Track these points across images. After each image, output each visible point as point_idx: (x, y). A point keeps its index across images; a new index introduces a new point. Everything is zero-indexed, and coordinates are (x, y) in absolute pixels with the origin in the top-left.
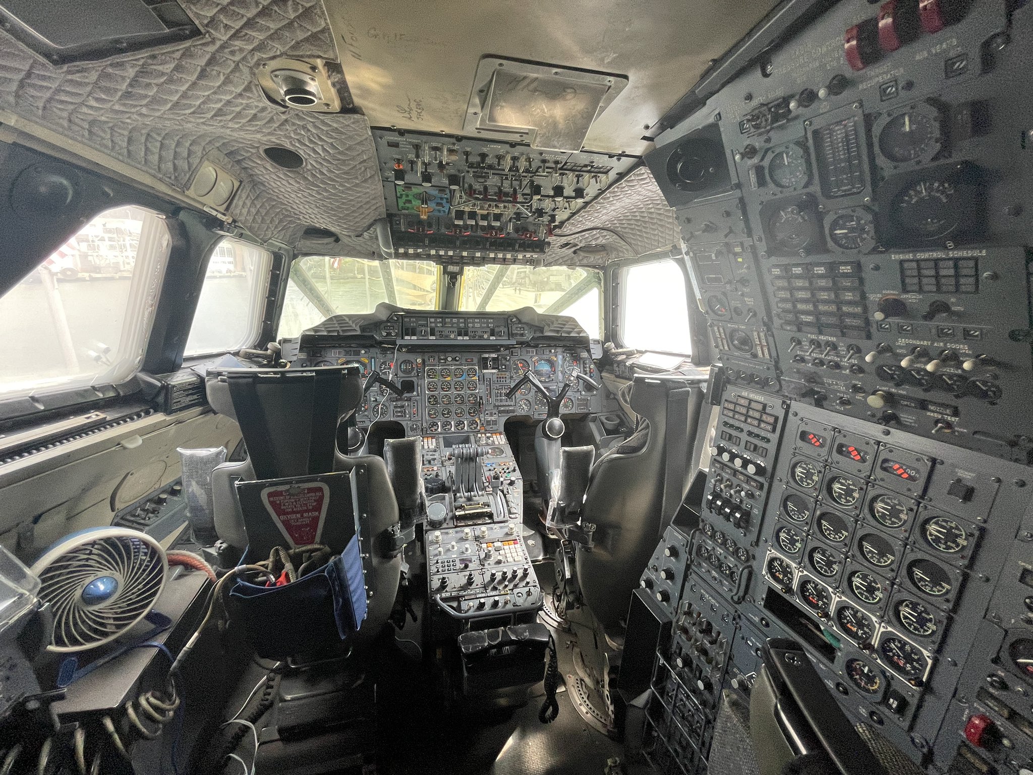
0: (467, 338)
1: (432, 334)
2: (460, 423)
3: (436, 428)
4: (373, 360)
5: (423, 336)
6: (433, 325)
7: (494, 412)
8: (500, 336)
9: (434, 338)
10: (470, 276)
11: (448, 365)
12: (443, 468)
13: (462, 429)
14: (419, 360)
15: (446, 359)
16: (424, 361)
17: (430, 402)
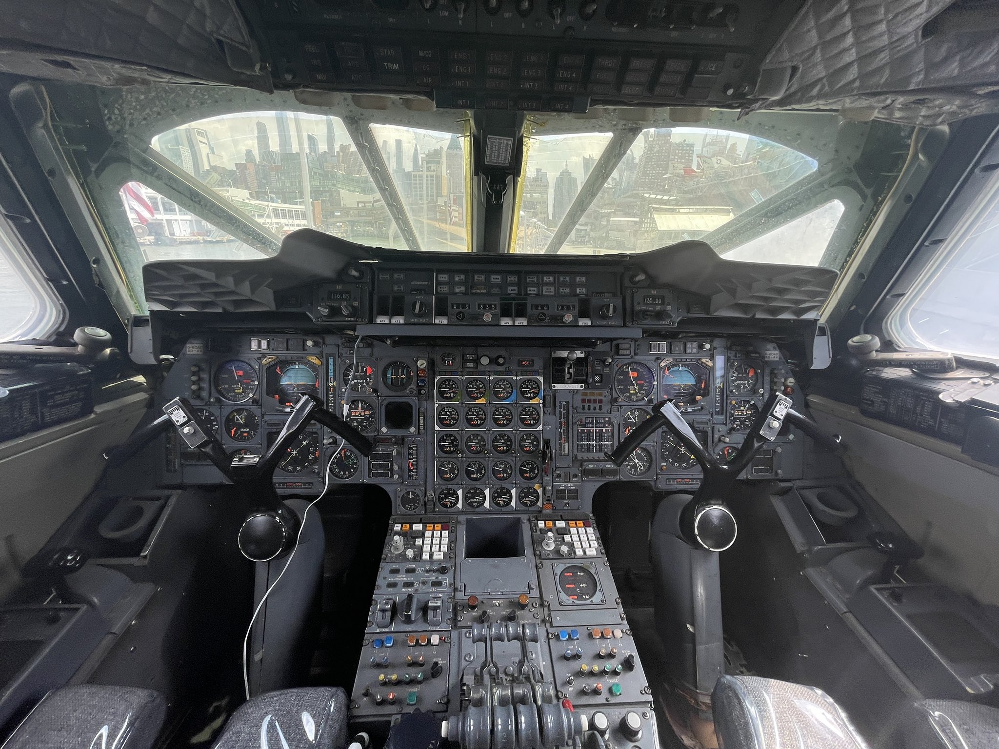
0: (522, 321)
1: (441, 312)
2: (500, 493)
3: (453, 499)
4: (331, 361)
5: (419, 316)
6: (445, 289)
7: (573, 471)
8: (605, 317)
9: (445, 321)
10: (529, 234)
11: (483, 373)
12: (454, 634)
13: (507, 503)
14: (422, 363)
15: (477, 361)
16: (432, 364)
17: (441, 447)
